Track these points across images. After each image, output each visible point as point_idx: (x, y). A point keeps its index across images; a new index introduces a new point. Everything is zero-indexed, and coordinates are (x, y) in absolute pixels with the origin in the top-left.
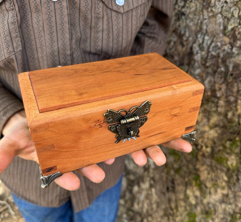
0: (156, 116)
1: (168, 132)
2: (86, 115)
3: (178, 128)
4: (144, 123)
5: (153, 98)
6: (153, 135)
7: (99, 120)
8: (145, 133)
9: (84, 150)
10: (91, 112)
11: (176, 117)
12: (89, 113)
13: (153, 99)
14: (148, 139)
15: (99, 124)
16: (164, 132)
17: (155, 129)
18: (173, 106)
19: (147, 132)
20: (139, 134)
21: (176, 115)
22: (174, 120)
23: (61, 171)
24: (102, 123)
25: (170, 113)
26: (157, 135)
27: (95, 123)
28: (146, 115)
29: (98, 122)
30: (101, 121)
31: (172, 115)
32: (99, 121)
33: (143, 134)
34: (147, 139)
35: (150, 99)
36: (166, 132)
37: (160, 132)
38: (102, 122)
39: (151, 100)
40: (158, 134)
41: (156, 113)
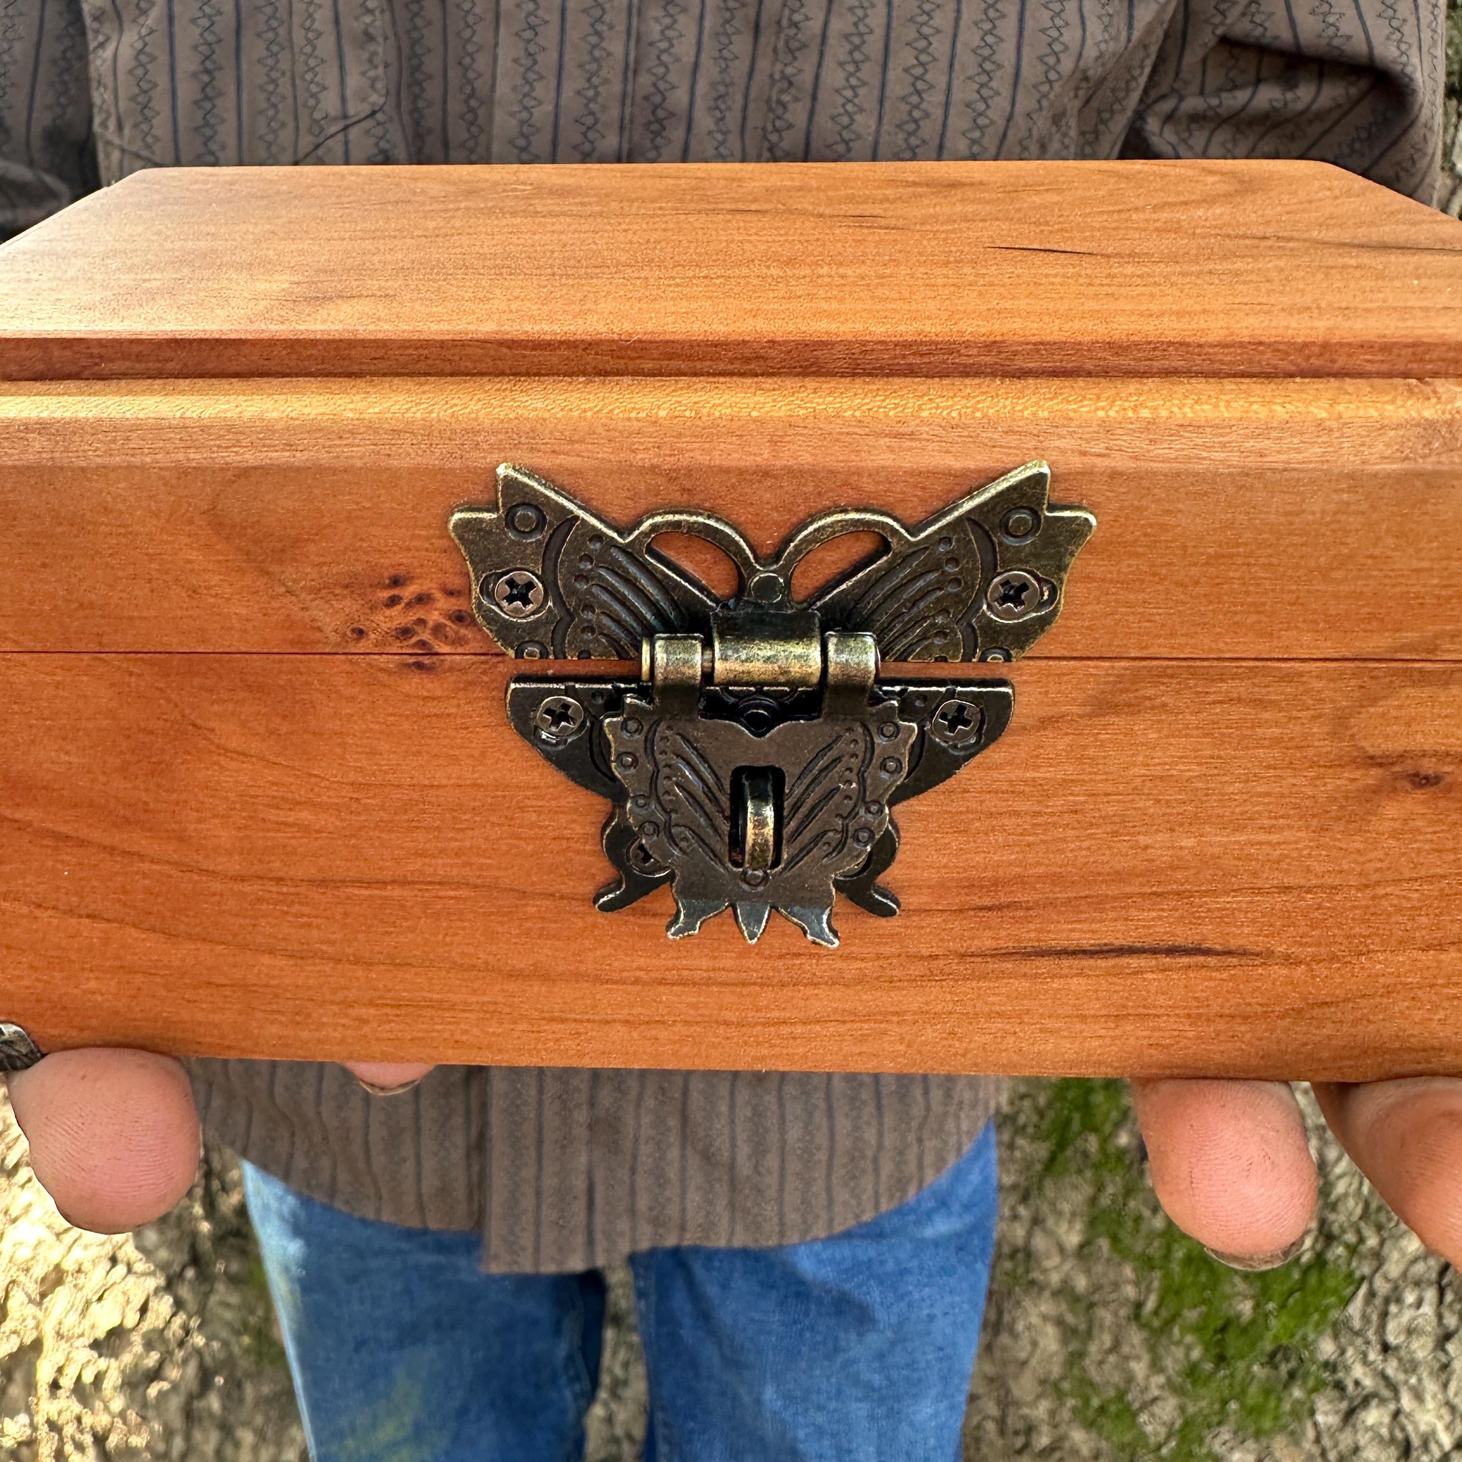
0: (1133, 708)
1: (1289, 960)
2: (245, 473)
3: (1440, 947)
4: (955, 764)
5: (1120, 462)
6: (1087, 941)
7: (396, 582)
8: (972, 886)
9: (243, 879)
10: (300, 458)
11: (1420, 795)
12: (282, 457)
13: (1114, 474)
14: (1003, 975)
15: (405, 633)
16: (1234, 944)
17: (1119, 877)
18: (1411, 636)
19: (996, 883)
20: (884, 878)
21: (1428, 767)
22: (1395, 834)
23: (30, 1025)
24: (438, 629)
25: (1341, 720)
26: (1134, 962)
27: (350, 606)
28: (1003, 671)
29: (393, 601)
30: (422, 599)
31: (1372, 761)
32: (409, 592)
33: (957, 901)
34: (993, 965)
35: (1076, 462)
36: (1266, 956)
37: (1183, 936)
38: (434, 617)
39: (1088, 473)
40: (1154, 951)
41: (1136, 678)
